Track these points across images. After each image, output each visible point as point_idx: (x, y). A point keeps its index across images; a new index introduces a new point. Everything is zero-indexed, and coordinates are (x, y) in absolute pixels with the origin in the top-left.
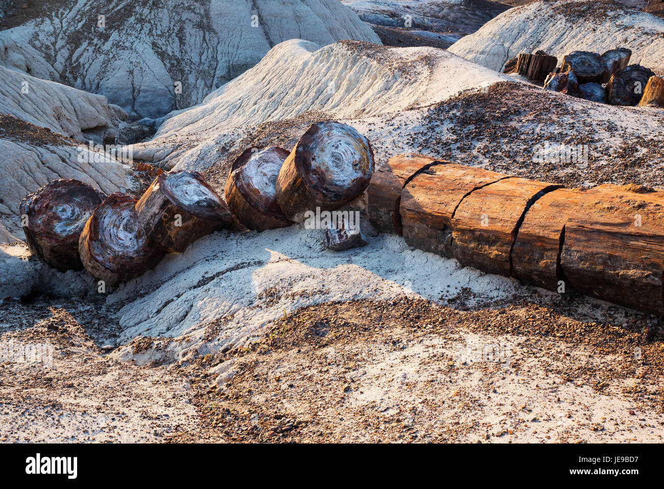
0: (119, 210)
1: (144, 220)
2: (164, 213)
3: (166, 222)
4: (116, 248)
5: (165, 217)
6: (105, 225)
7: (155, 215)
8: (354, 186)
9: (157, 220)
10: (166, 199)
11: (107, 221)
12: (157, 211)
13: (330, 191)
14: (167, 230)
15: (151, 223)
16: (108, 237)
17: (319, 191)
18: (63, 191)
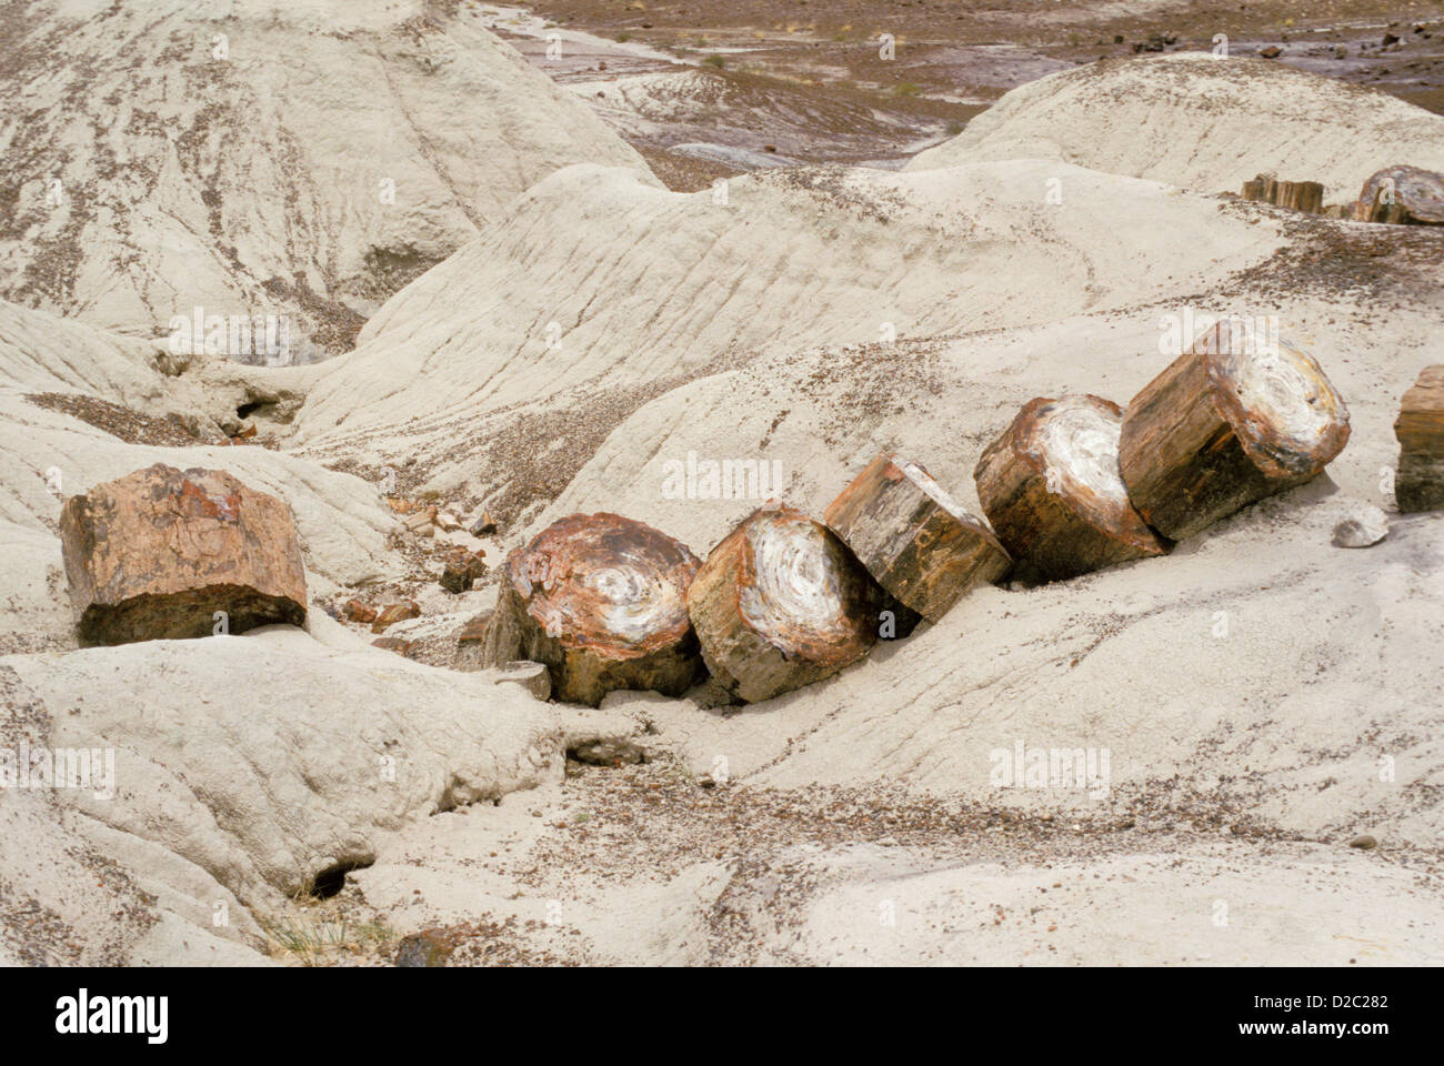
0: (787, 533)
1: (870, 547)
2: (920, 530)
3: (924, 551)
4: (790, 608)
5: (923, 538)
6: (766, 560)
7: (897, 534)
8: (1325, 441)
9: (901, 546)
10: (927, 499)
11: (768, 549)
12: (902, 527)
13: (1290, 453)
14: (921, 569)
15: (885, 554)
16: (772, 584)
17: (1269, 454)
18: (591, 540)
